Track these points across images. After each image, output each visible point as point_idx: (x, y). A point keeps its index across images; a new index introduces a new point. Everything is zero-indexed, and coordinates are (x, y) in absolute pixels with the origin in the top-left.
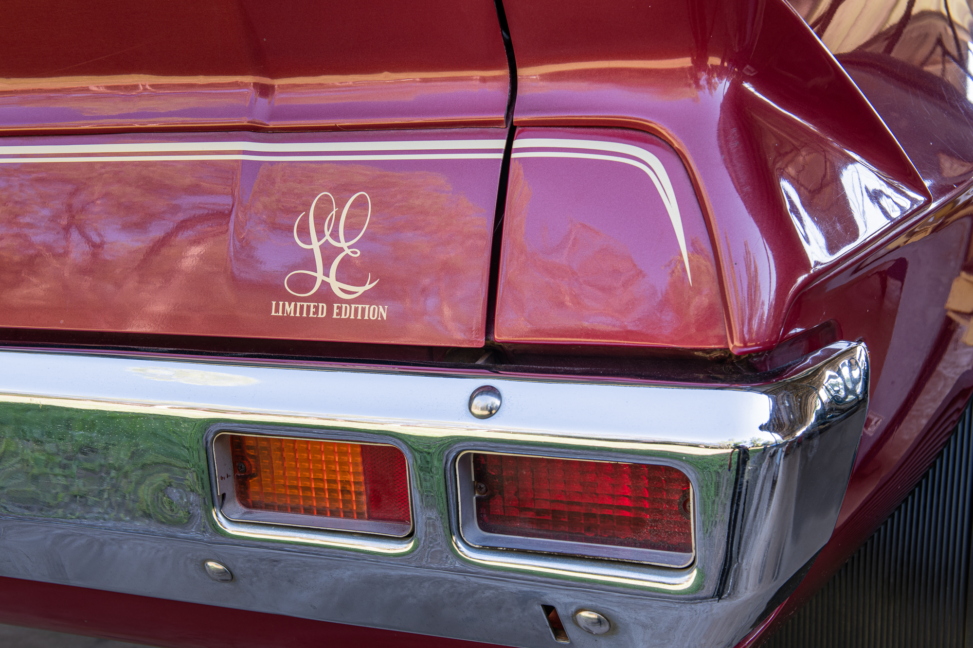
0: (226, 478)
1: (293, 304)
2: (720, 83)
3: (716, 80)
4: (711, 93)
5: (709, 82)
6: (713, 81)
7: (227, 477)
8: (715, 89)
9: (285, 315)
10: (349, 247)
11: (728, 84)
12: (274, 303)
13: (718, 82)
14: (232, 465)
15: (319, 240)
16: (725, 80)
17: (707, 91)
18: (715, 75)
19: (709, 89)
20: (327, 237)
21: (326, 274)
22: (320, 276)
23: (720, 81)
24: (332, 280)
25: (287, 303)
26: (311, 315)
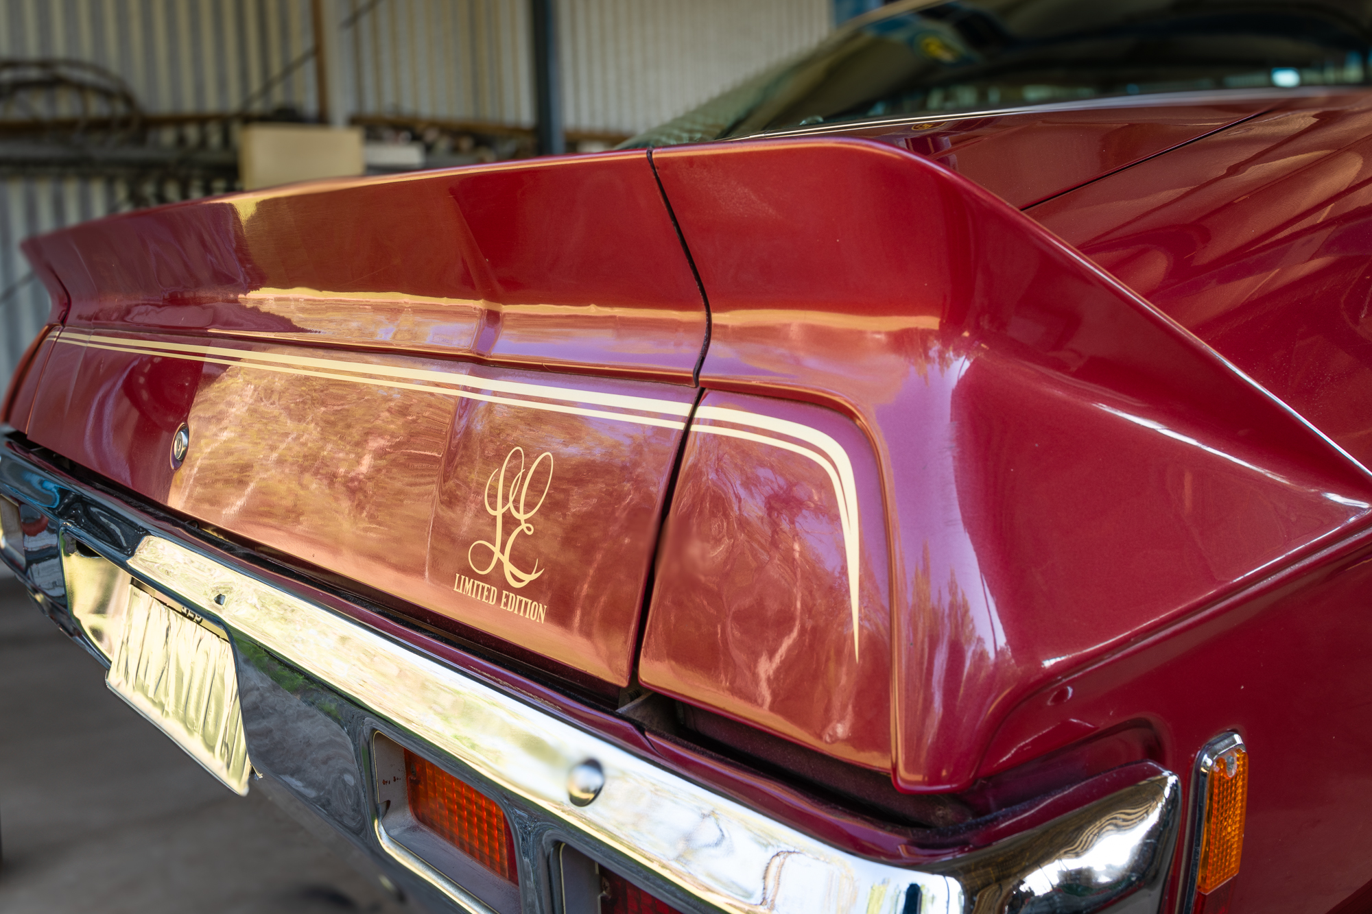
0: (392, 782)
1: (472, 580)
2: (956, 360)
3: (950, 354)
4: (942, 370)
5: (942, 356)
6: (947, 355)
7: (395, 780)
8: (948, 367)
9: (464, 593)
10: (526, 521)
11: (967, 364)
12: (458, 575)
13: (953, 358)
14: (404, 765)
15: (503, 507)
16: (964, 357)
17: (937, 366)
18: (951, 348)
19: (940, 364)
20: (510, 505)
21: (502, 551)
22: (497, 554)
23: (956, 358)
24: (505, 559)
25: (467, 578)
26: (484, 600)
